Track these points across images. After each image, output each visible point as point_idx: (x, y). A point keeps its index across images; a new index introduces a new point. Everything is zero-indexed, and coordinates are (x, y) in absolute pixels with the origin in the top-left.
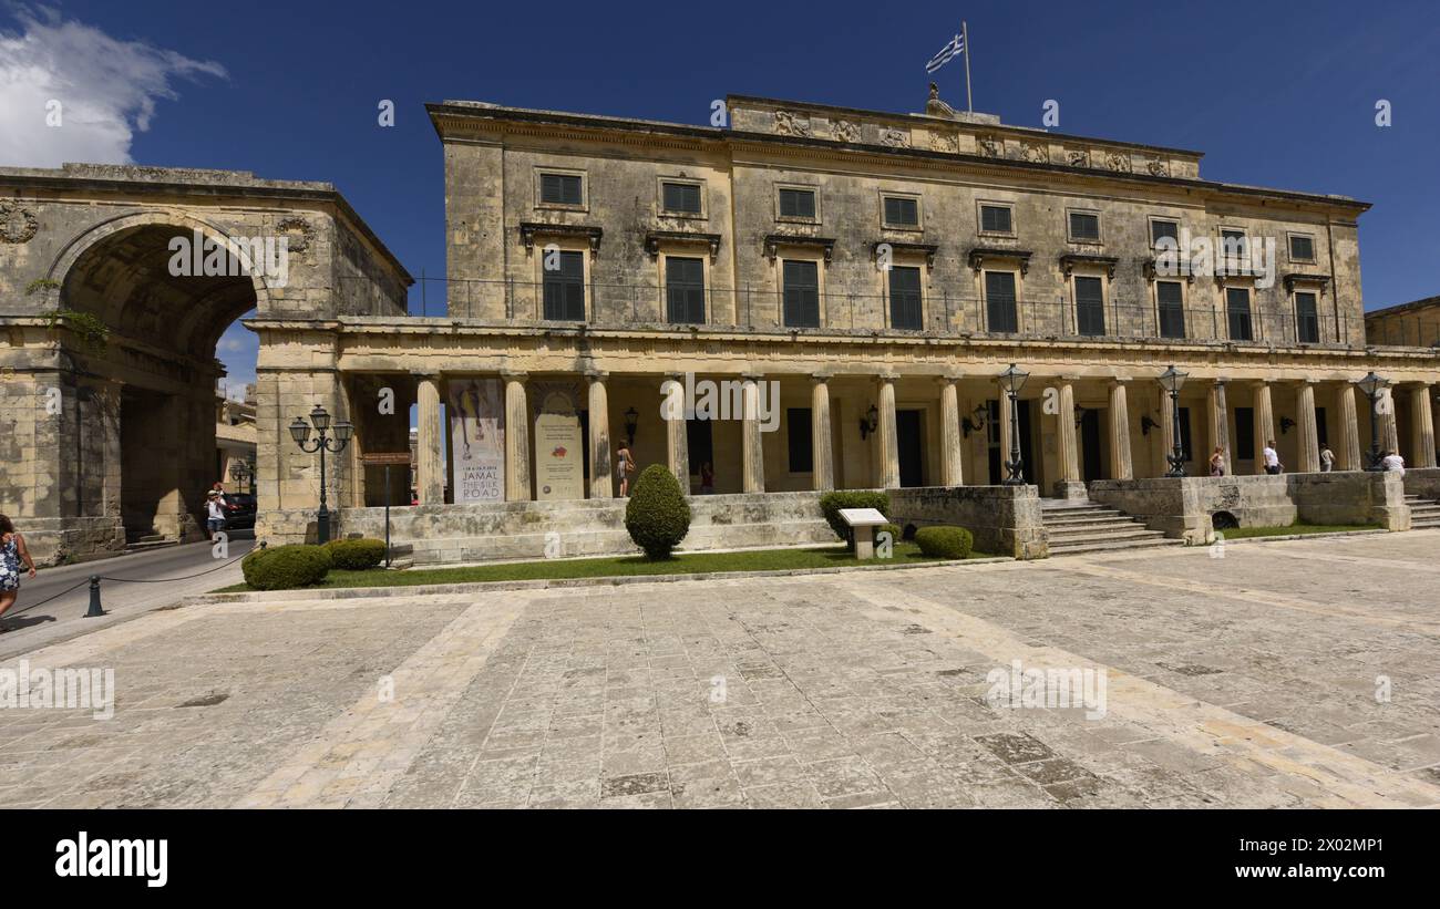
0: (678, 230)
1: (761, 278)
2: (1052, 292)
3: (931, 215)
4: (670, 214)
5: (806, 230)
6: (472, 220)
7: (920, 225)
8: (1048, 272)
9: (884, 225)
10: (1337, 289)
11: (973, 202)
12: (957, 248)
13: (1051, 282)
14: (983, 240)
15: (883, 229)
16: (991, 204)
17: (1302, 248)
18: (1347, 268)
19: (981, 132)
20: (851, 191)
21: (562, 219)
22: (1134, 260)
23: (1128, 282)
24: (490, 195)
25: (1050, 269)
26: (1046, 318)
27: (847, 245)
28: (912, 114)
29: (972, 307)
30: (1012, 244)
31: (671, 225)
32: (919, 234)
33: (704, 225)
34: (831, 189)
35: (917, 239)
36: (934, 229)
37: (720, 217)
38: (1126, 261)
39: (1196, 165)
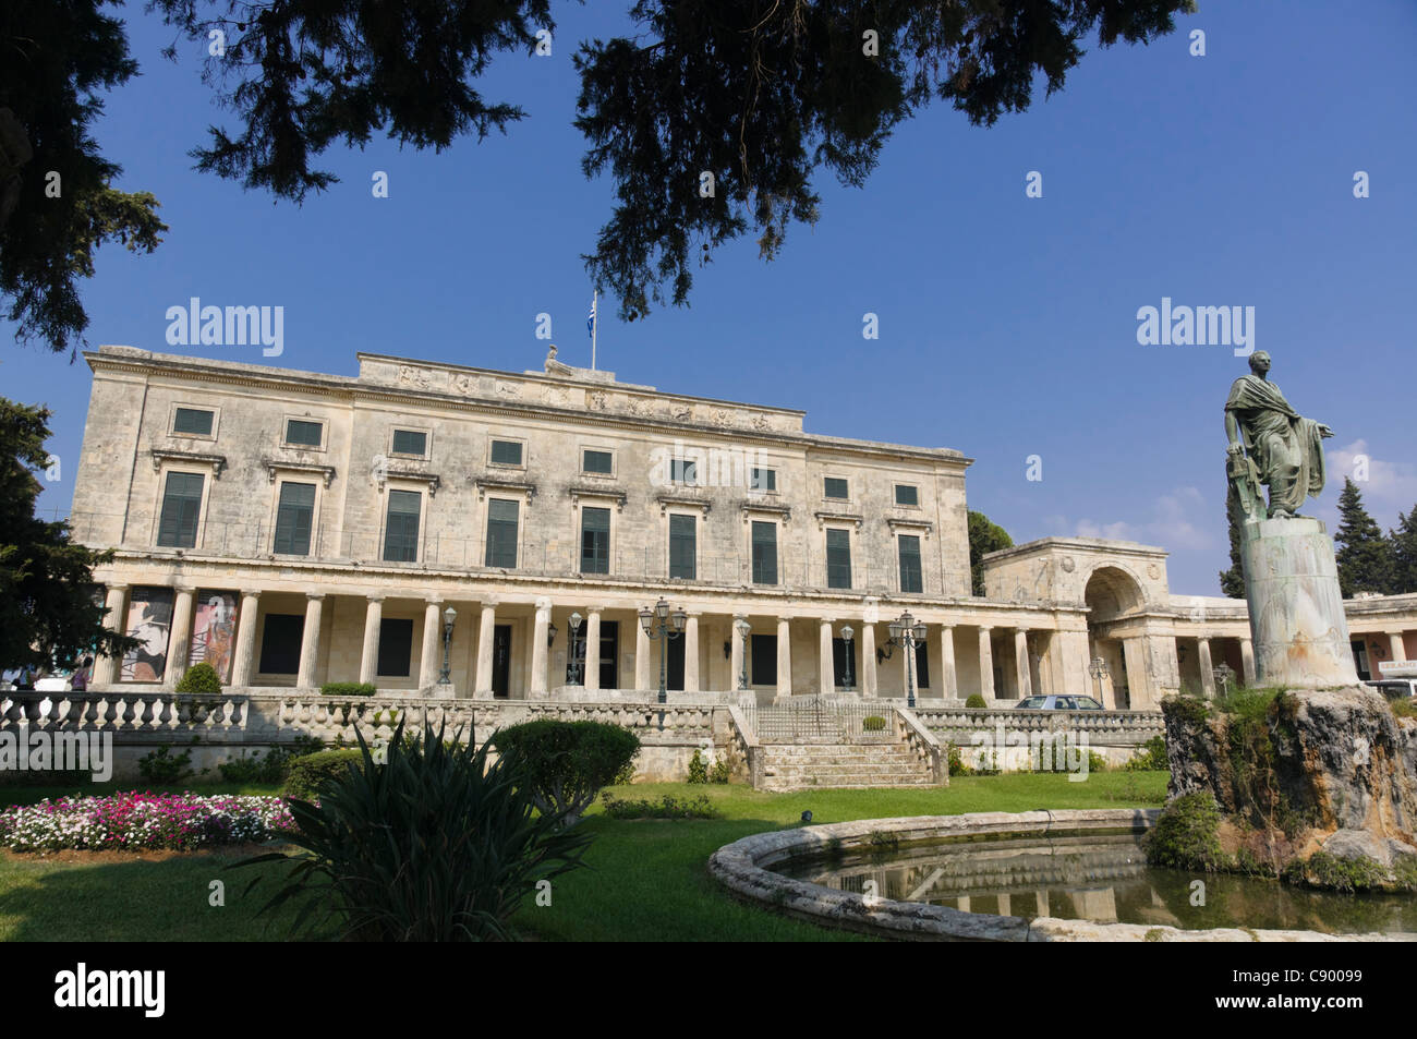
0: (297, 460)
1: (367, 503)
2: (646, 527)
3: (535, 456)
4: (291, 446)
5: (416, 466)
6: (107, 443)
7: (524, 464)
8: (643, 509)
9: (489, 463)
10: (942, 533)
11: (577, 448)
12: (557, 485)
13: (647, 518)
14: (583, 479)
15: (488, 467)
16: (593, 449)
17: (907, 495)
18: (952, 514)
19: (592, 388)
20: (461, 434)
21: (191, 447)
22: (731, 502)
23: (723, 520)
24: (128, 424)
25: (646, 506)
26: (638, 549)
27: (452, 480)
28: (528, 372)
29: (566, 537)
30: (611, 483)
31: (290, 456)
32: (522, 473)
33: (321, 455)
34: (443, 432)
35: (519, 478)
36: (536, 468)
37: (338, 450)
38: (721, 502)
39: (800, 420)
